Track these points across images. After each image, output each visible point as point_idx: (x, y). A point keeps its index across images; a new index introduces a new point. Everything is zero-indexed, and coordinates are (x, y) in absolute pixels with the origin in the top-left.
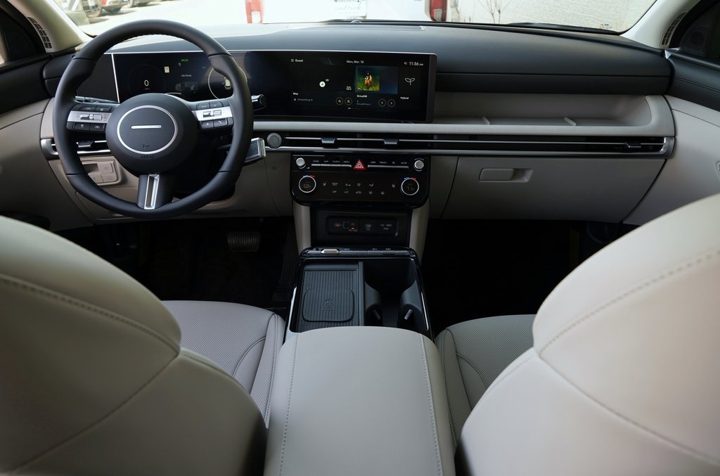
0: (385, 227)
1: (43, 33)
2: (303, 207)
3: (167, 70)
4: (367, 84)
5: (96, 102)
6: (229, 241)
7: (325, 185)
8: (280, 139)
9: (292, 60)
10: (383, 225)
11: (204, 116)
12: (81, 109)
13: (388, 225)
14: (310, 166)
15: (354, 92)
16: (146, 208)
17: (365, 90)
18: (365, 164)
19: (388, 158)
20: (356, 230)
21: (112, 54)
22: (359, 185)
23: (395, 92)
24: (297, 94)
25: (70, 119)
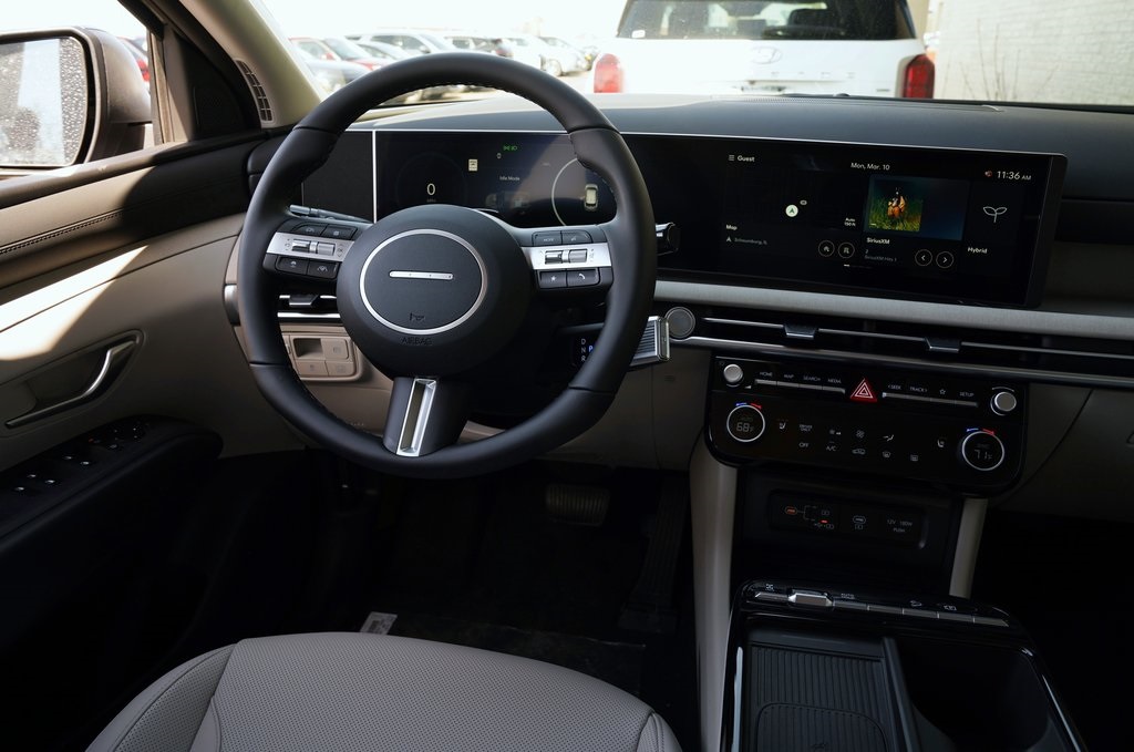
0: (898, 526)
1: (259, 91)
2: (722, 467)
3: (473, 166)
4: (893, 213)
5: (329, 217)
6: (549, 501)
7: (782, 427)
8: (692, 319)
9: (731, 158)
10: (892, 522)
11: (548, 261)
12: (296, 228)
13: (904, 523)
14: (753, 383)
15: (860, 232)
16: (400, 452)
17: (886, 227)
18: (876, 390)
19: (932, 380)
20: (831, 527)
21: (374, 131)
22: (860, 434)
23: (958, 236)
24: (735, 228)
25: (271, 249)
